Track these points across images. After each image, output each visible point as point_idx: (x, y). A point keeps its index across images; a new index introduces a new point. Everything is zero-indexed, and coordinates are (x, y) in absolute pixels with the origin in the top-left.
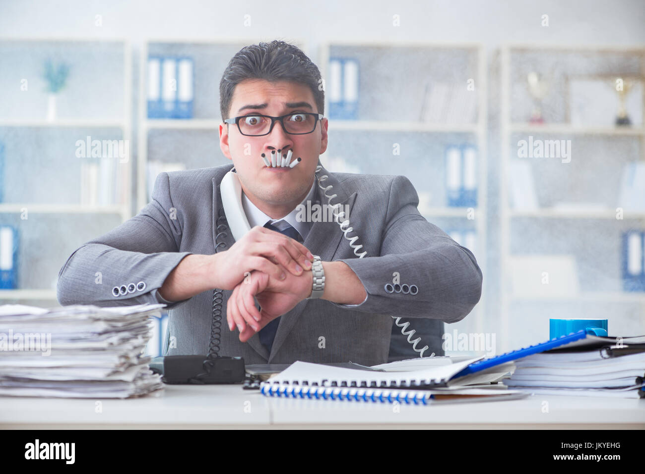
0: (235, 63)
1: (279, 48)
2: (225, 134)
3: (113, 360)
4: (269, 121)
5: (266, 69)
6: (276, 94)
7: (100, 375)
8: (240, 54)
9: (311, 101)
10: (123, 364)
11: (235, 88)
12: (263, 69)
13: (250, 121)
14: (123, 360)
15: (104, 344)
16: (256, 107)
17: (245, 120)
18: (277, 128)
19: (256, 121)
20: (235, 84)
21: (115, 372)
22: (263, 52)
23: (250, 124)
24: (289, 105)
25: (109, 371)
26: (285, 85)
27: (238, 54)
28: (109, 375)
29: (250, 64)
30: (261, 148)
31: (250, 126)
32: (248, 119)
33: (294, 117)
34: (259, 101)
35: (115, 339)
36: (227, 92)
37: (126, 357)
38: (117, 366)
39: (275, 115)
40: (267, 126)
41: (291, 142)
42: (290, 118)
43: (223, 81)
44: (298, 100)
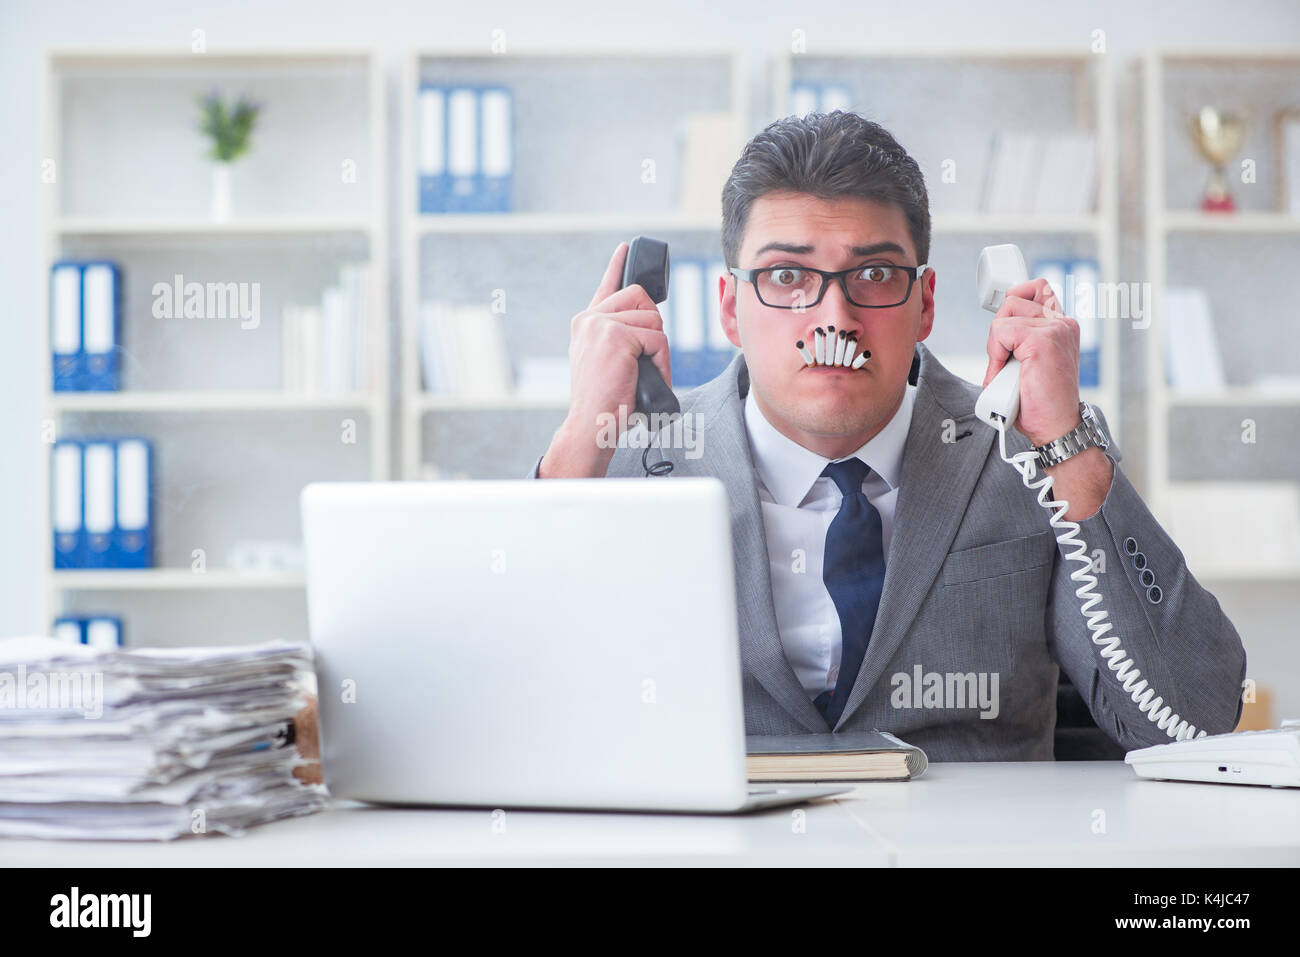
0: (753, 157)
1: (842, 132)
2: (731, 294)
3: (143, 760)
4: (818, 280)
5: (815, 174)
6: (834, 227)
7: (115, 790)
8: (764, 139)
9: (904, 241)
10: (166, 770)
11: (751, 206)
12: (810, 174)
13: (780, 277)
14: (166, 760)
15: (122, 728)
16: (789, 249)
17: (770, 275)
18: (833, 294)
19: (793, 277)
20: (752, 199)
21: (151, 785)
22: (810, 137)
23: (779, 283)
24: (858, 251)
25: (133, 782)
26: (855, 207)
27: (758, 139)
28: (135, 790)
29: (784, 163)
30: (800, 332)
31: (780, 287)
32: (777, 274)
33: (867, 273)
34: (798, 238)
35: (147, 716)
36: (737, 212)
37: (174, 753)
38: (151, 772)
39: (829, 268)
40: (814, 288)
41: (859, 325)
42: (860, 274)
43: (729, 190)
44: (877, 239)
